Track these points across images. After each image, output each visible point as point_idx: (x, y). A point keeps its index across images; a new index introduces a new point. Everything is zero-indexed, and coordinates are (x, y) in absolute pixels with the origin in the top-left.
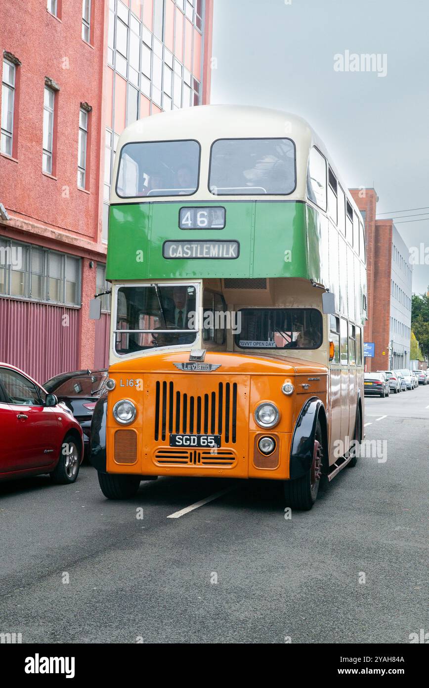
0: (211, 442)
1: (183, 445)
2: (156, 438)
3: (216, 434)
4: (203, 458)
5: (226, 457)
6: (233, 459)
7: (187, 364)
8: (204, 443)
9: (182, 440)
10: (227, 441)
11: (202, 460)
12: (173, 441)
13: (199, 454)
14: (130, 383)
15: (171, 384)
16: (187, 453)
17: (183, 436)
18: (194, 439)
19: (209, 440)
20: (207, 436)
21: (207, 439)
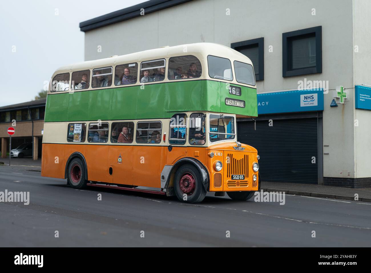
0: (242, 178)
1: (235, 179)
2: (228, 177)
3: (243, 174)
6: (248, 184)
7: (237, 147)
10: (246, 177)
11: (240, 185)
12: (232, 177)
13: (239, 182)
15: (232, 155)
16: (235, 182)
17: (235, 176)
18: (238, 177)
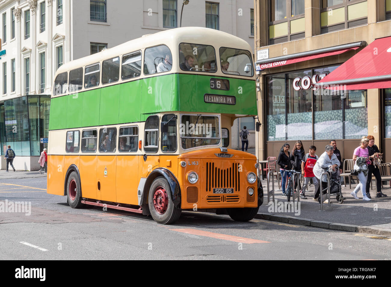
0: (230, 192)
1: (218, 193)
2: (207, 191)
3: (232, 188)
4: (227, 199)
5: (236, 198)
6: (239, 199)
7: (220, 154)
8: (228, 192)
9: (218, 191)
10: (236, 190)
11: (226, 200)
13: (225, 197)
14: (194, 163)
15: (213, 163)
16: (220, 197)
17: (218, 189)
18: (222, 190)
19: (229, 191)
20: (229, 189)
21: (229, 190)
